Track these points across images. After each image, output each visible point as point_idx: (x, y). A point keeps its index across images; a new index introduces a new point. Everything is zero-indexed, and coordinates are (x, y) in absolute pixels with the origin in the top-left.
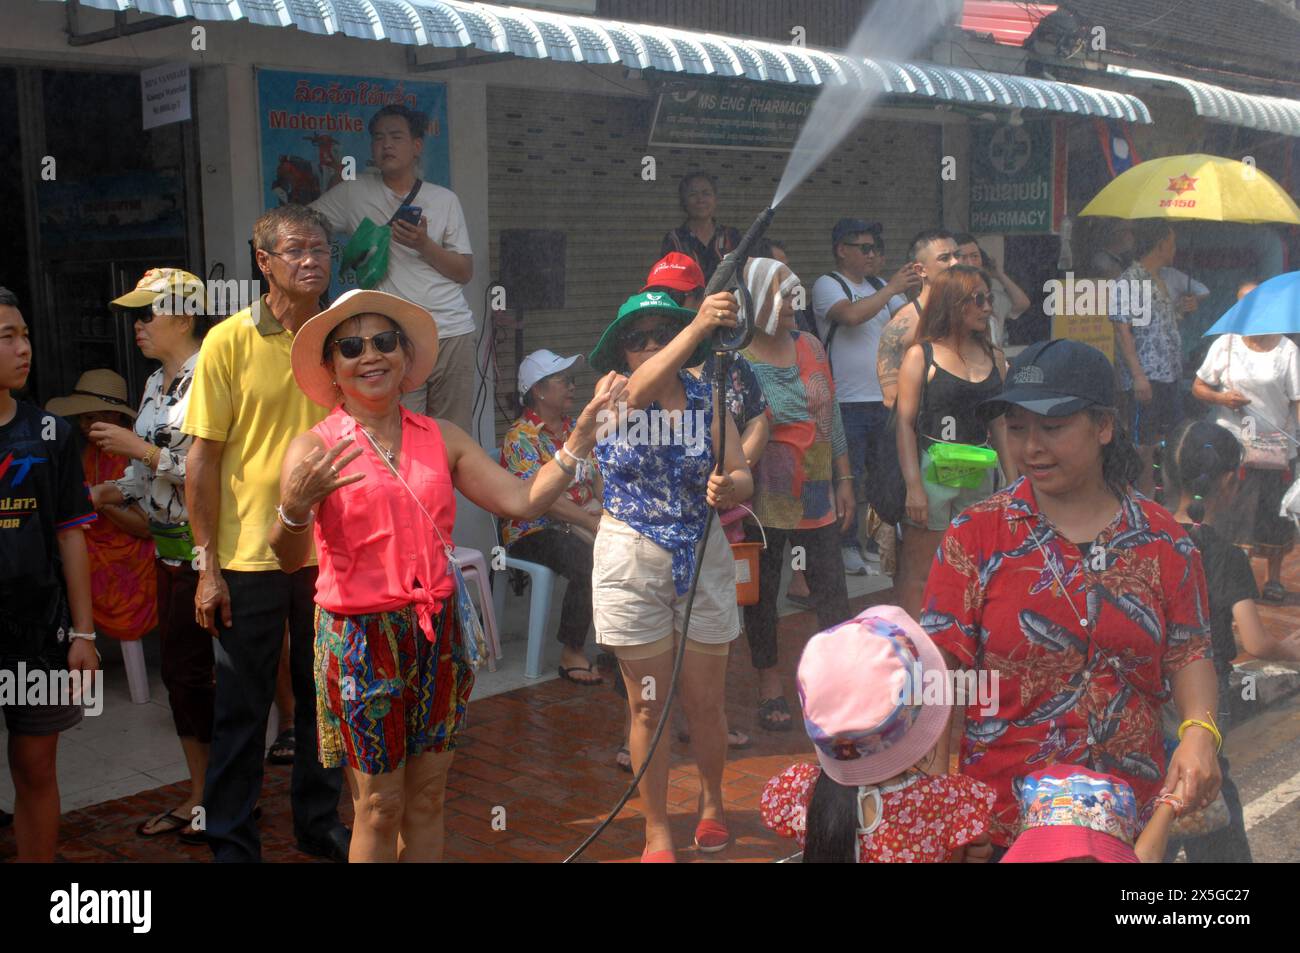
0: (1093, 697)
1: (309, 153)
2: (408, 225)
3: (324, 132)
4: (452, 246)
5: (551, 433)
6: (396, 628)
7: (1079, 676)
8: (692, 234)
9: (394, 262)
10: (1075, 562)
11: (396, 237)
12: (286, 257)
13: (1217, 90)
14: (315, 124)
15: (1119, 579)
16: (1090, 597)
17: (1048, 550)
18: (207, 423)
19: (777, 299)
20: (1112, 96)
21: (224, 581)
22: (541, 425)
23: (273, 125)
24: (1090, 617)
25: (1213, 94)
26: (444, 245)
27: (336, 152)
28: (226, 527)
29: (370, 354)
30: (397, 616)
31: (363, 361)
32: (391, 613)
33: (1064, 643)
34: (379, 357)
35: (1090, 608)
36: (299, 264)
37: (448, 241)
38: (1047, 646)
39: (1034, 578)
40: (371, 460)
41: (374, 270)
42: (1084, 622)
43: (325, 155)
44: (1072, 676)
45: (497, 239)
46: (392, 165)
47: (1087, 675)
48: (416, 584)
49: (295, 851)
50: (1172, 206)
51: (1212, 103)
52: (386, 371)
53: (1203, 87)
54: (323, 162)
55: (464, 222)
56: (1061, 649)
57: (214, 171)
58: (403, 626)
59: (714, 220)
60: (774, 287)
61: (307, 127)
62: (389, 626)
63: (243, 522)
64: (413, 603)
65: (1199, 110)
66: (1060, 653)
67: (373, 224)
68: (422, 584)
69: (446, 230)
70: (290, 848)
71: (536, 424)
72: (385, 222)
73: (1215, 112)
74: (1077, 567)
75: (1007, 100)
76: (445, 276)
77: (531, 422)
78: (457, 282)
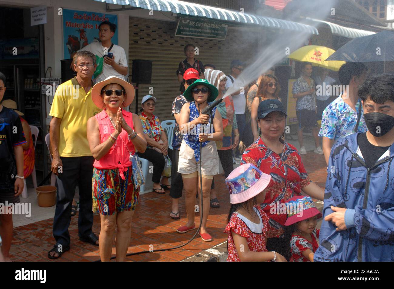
0: (288, 195)
1: (78, 35)
2: (109, 58)
3: (82, 28)
4: (122, 64)
5: (149, 120)
6: (113, 174)
7: (284, 189)
8: (188, 63)
9: (104, 68)
10: (279, 159)
11: (105, 61)
12: (79, 67)
13: (337, 26)
14: (79, 26)
15: (289, 162)
16: (285, 167)
17: (271, 156)
18: (58, 113)
19: (219, 81)
20: (307, 26)
21: (61, 160)
22: (147, 117)
23: (67, 26)
24: (286, 172)
25: (336, 27)
26: (119, 64)
27: (85, 34)
28: (61, 144)
29: (113, 95)
30: (113, 171)
31: (111, 97)
32: (112, 170)
33: (280, 180)
34: (116, 97)
35: (285, 170)
36: (83, 69)
37: (121, 63)
38: (278, 181)
39: (271, 164)
40: (110, 126)
41: (98, 70)
42: (285, 174)
43: (82, 35)
44: (283, 189)
45: (132, 62)
46: (104, 39)
47: (286, 189)
48: (119, 163)
49: (79, 241)
50: (314, 59)
51: (336, 29)
52: (117, 101)
53: (334, 25)
54: (81, 37)
55: (125, 57)
56: (281, 182)
57: (49, 39)
58: (115, 173)
59: (194, 59)
60: (218, 78)
61: (77, 26)
62: (111, 173)
63: (67, 143)
64: (118, 168)
65: (333, 31)
66: (280, 183)
67: (98, 57)
68: (121, 163)
69: (120, 59)
70: (77, 240)
71: (145, 117)
72: (102, 57)
73: (337, 32)
74: (279, 160)
75: (279, 26)
76: (119, 73)
77: (143, 116)
78: (123, 75)
